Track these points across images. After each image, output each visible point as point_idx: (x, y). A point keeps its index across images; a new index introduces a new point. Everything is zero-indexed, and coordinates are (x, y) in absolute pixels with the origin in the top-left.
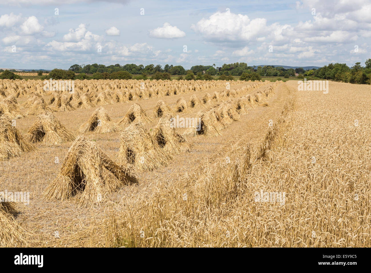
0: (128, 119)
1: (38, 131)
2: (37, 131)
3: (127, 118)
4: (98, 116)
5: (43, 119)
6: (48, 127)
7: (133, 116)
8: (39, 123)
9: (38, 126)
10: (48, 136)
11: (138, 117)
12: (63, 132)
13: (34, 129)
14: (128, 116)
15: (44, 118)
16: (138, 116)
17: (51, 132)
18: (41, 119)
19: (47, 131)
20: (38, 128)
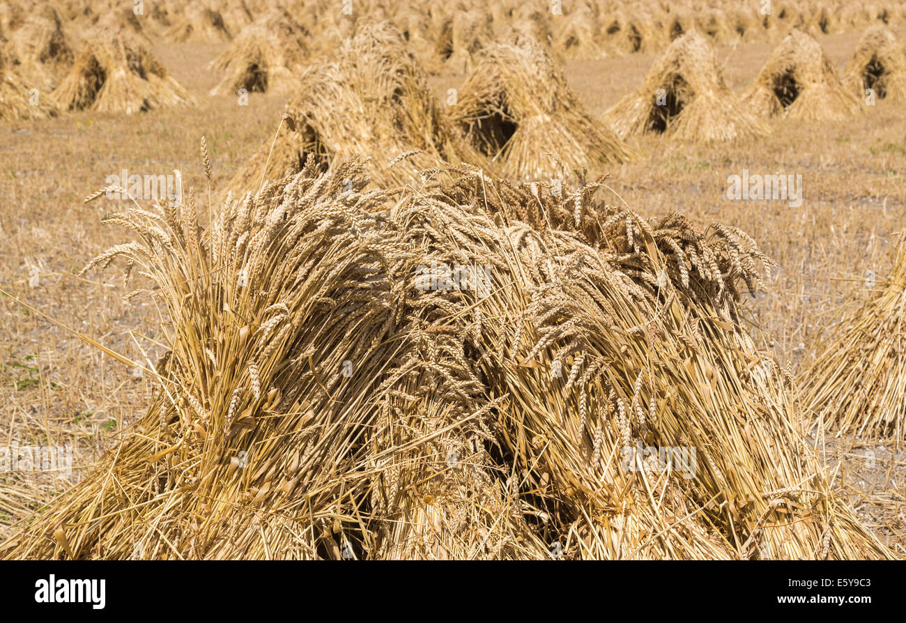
0: (771, 93)
1: (485, 113)
2: (479, 115)
3: (764, 92)
4: (682, 71)
5: (508, 62)
6: (528, 97)
7: (793, 81)
8: (491, 78)
9: (486, 91)
10: (532, 137)
11: (816, 85)
12: (581, 122)
13: (469, 106)
14: (770, 81)
15: (511, 57)
16: (814, 81)
17: (539, 118)
18: (501, 60)
19: (524, 116)
20: (483, 100)
